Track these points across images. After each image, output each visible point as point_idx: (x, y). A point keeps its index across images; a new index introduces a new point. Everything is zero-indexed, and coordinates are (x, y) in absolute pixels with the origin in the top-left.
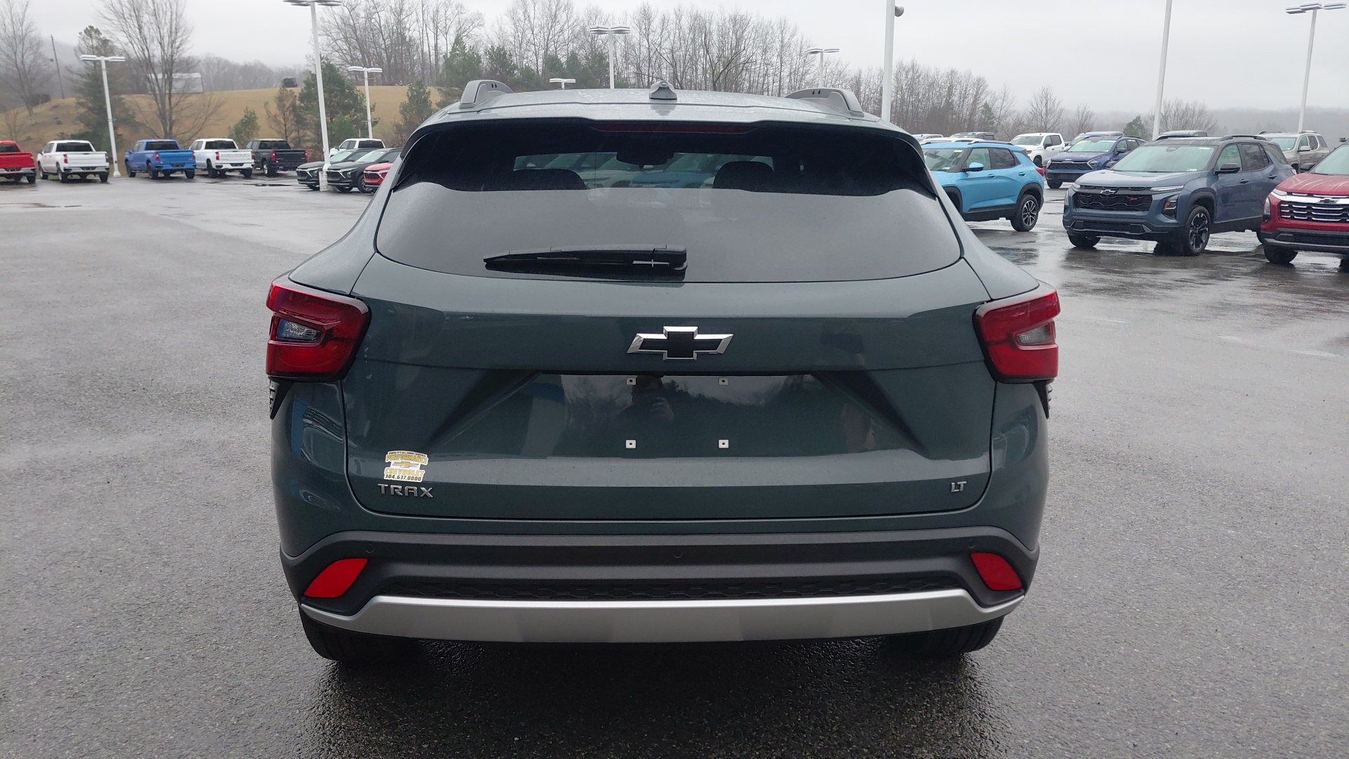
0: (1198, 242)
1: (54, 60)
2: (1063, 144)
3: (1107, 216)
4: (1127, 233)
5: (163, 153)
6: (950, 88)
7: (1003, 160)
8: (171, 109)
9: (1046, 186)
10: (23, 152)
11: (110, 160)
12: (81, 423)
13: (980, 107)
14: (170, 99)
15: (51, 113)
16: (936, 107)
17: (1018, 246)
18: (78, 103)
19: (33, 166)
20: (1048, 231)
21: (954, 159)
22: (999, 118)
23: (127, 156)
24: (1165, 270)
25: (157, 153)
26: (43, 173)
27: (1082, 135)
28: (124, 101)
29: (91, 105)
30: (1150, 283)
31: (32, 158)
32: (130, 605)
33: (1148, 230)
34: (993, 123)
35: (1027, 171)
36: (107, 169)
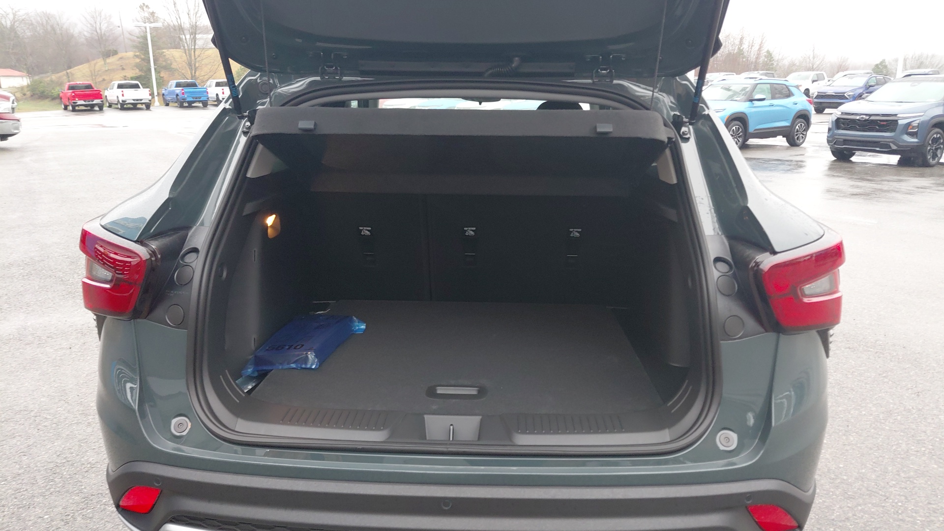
0: (935, 156)
1: (121, 26)
2: (826, 79)
3: (862, 136)
4: (878, 149)
5: (187, 90)
6: (741, 39)
7: (780, 93)
8: (195, 59)
9: (813, 112)
10: (96, 89)
11: (152, 94)
12: (67, 296)
13: (764, 52)
14: (194, 52)
15: (118, 62)
16: (730, 53)
17: (791, 158)
18: (135, 55)
19: (102, 98)
20: (815, 146)
21: (743, 92)
22: (777, 61)
23: (163, 92)
24: (908, 178)
25: (183, 90)
26: (109, 103)
27: (841, 74)
28: (165, 54)
29: (143, 57)
30: (896, 190)
31: (101, 93)
32: (50, 462)
33: (894, 147)
34: (772, 64)
35: (799, 102)
36: (150, 101)
